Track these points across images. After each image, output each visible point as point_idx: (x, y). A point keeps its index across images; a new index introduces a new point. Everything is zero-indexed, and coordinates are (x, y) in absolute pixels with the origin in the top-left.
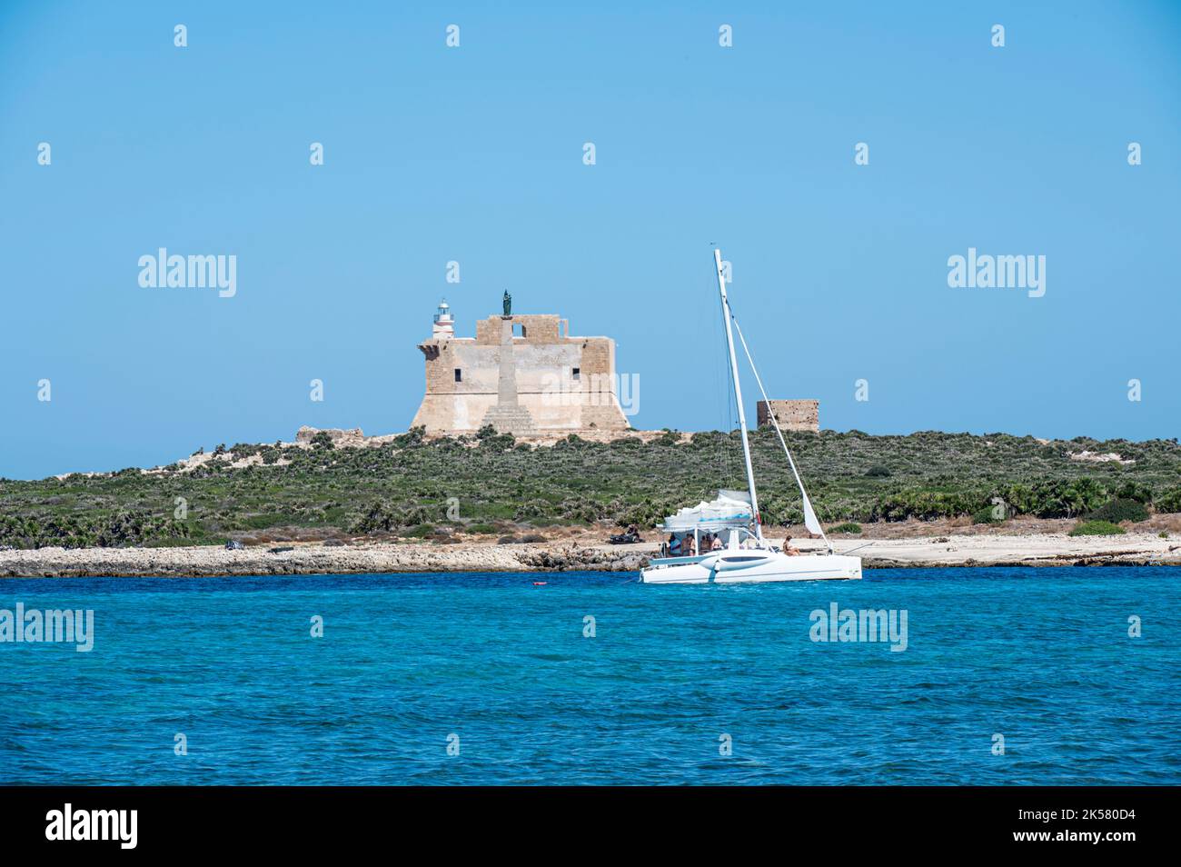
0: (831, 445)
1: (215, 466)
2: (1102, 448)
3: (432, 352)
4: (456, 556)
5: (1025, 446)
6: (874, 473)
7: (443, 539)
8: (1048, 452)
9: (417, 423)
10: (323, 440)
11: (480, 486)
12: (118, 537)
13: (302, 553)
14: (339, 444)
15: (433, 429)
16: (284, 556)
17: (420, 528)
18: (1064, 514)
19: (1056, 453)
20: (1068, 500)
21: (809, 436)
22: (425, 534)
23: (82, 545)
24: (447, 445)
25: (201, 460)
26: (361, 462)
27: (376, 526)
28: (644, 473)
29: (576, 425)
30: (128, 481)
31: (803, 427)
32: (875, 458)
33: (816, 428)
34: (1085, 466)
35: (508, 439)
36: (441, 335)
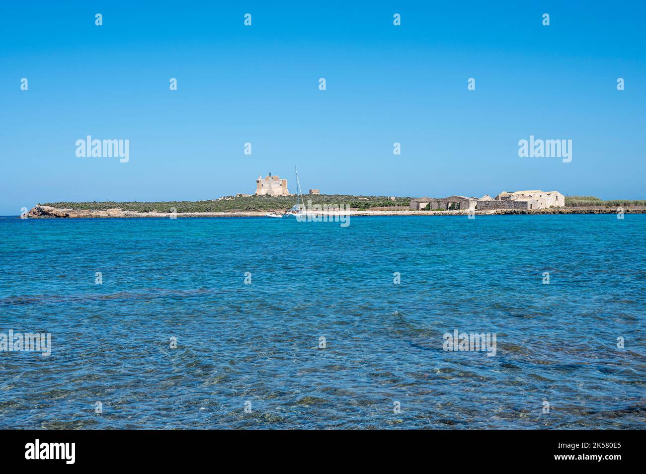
0: (321, 197)
1: (223, 199)
2: (364, 197)
3: (258, 182)
4: (260, 214)
5: (352, 197)
6: (327, 201)
7: (259, 211)
8: (355, 198)
9: (256, 193)
10: (241, 195)
11: (265, 203)
12: (208, 211)
13: (236, 213)
14: (243, 196)
15: (258, 194)
16: (233, 214)
17: (255, 210)
18: (356, 208)
19: (357, 198)
20: (357, 205)
21: (318, 195)
22: (256, 210)
23: (201, 212)
24: (260, 196)
25: (221, 199)
26: (246, 199)
27: (248, 209)
28: (291, 201)
29: (281, 193)
30: (210, 202)
31: (317, 194)
32: (328, 199)
33: (319, 194)
34: (361, 200)
35: (270, 195)
36: (259, 179)
